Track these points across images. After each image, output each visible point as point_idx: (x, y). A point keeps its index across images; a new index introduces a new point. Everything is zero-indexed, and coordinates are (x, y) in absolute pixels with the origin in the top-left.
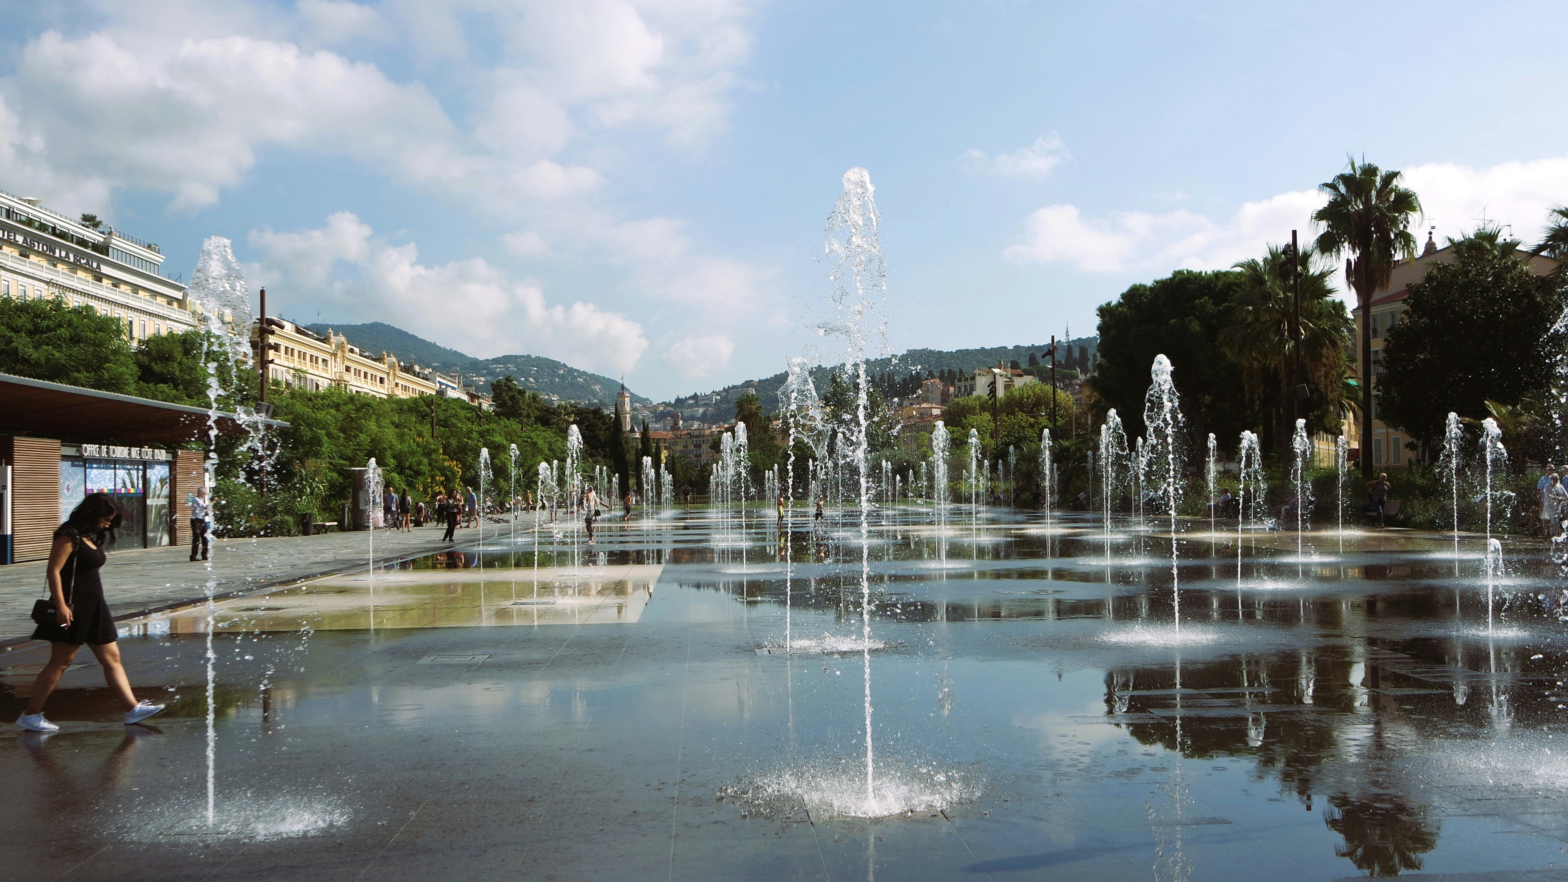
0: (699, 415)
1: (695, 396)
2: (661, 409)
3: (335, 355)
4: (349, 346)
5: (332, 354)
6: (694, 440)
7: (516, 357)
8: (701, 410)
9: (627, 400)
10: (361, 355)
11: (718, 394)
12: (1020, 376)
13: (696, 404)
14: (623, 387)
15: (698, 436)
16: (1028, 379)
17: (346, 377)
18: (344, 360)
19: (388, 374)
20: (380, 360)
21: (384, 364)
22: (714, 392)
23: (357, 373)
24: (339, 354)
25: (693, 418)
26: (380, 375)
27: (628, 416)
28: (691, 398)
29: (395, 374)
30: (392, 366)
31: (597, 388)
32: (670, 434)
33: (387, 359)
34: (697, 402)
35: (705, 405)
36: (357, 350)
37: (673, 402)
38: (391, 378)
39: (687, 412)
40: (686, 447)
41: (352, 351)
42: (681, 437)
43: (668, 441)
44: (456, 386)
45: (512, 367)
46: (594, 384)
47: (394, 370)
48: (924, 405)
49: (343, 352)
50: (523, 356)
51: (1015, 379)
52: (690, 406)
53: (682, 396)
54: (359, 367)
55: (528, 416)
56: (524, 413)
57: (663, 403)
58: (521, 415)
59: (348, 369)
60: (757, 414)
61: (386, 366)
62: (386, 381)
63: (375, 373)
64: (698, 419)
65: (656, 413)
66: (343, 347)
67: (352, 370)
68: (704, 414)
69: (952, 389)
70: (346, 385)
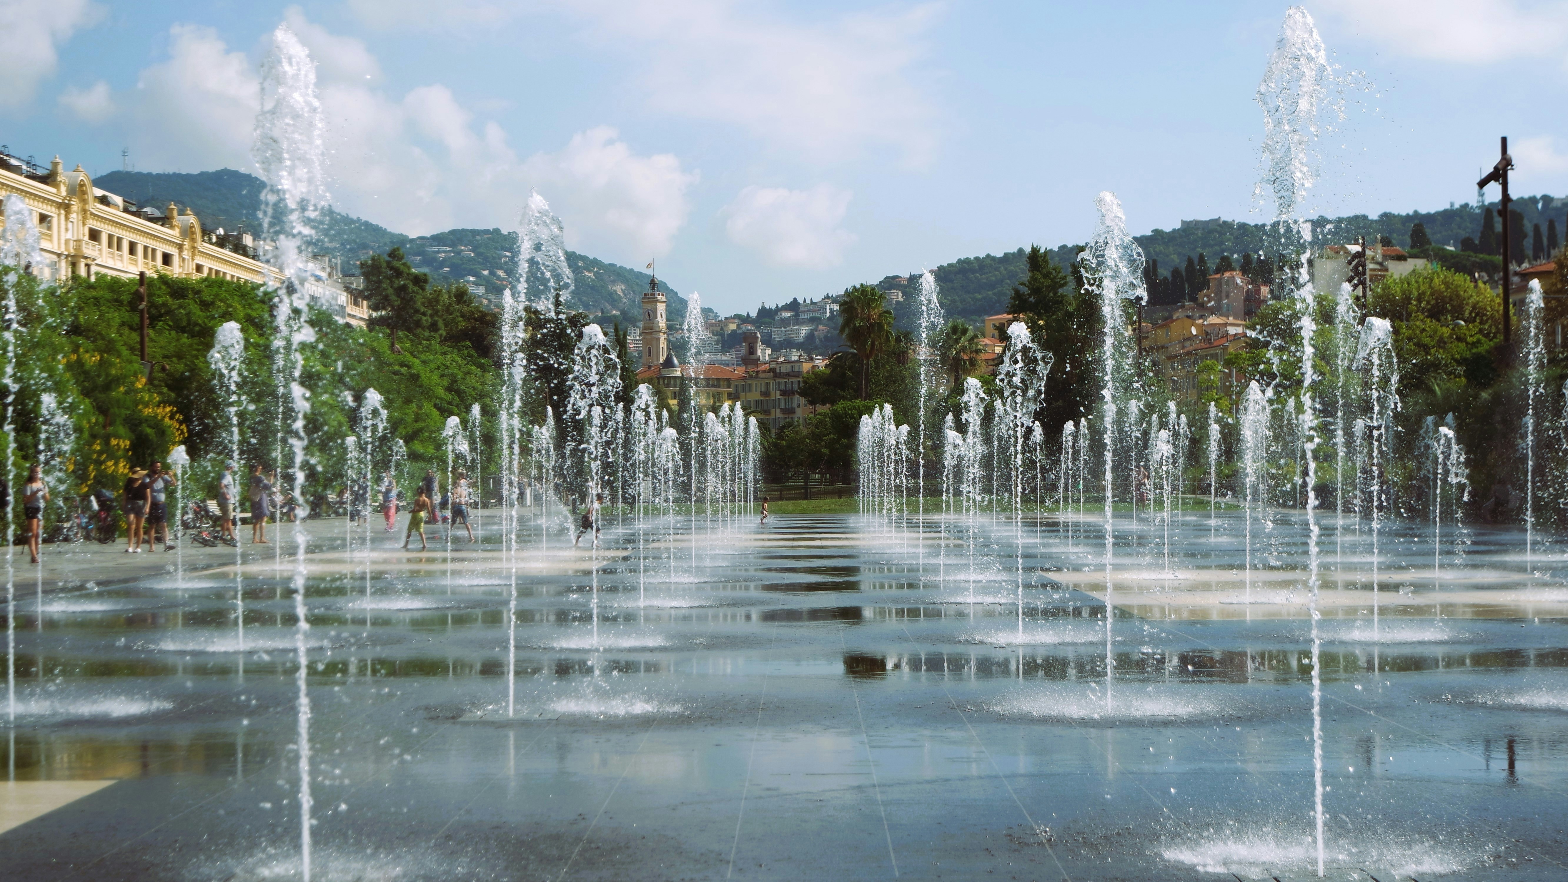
0: (801, 340)
1: (794, 306)
2: (733, 327)
3: (65, 207)
4: (99, 192)
5: (59, 206)
6: (782, 381)
7: (474, 232)
8: (804, 330)
9: (661, 308)
10: (126, 210)
11: (835, 301)
12: (1401, 258)
13: (797, 319)
14: (653, 284)
15: (788, 375)
16: (1418, 264)
17: (90, 249)
18: (84, 218)
19: (180, 247)
20: (165, 220)
21: (172, 227)
22: (827, 297)
23: (115, 243)
24: (76, 205)
25: (789, 344)
26: (162, 248)
27: (662, 337)
28: (786, 307)
29: (194, 248)
30: (187, 232)
31: (619, 289)
32: (740, 371)
33: (178, 220)
34: (797, 315)
35: (813, 320)
36: (118, 200)
37: (754, 314)
38: (186, 254)
39: (778, 334)
40: (766, 394)
41: (104, 200)
42: (757, 377)
43: (734, 384)
44: (324, 275)
45: (467, 252)
46: (613, 282)
47: (193, 240)
48: (1214, 320)
49: (84, 201)
50: (487, 232)
51: (1391, 265)
52: (785, 322)
53: (771, 305)
54: (117, 232)
55: (434, 327)
56: (426, 320)
57: (737, 316)
58: (418, 324)
59: (94, 235)
60: (880, 326)
61: (176, 232)
62: (176, 260)
63: (152, 244)
64: (799, 346)
65: (722, 335)
66: (84, 193)
67: (104, 238)
68: (810, 337)
69: (1265, 290)
70: (88, 266)
